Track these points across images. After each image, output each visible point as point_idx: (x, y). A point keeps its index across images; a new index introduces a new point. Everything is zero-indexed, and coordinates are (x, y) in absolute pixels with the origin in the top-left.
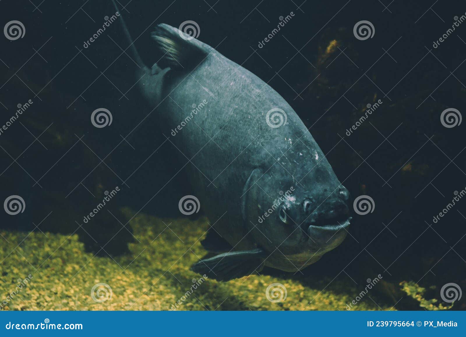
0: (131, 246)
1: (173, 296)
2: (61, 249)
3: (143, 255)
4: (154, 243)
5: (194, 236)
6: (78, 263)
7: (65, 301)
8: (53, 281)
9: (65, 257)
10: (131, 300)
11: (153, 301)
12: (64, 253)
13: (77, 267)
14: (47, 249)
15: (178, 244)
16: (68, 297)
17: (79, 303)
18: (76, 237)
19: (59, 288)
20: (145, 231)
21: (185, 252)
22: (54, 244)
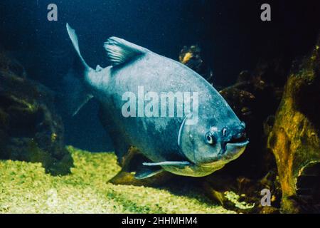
0: (72, 169)
1: (95, 200)
2: (31, 172)
3: (79, 175)
4: (86, 168)
5: (109, 163)
6: (41, 180)
7: (33, 203)
8: (26, 191)
9: (33, 177)
10: (70, 203)
11: (83, 203)
12: (33, 174)
13: (40, 183)
14: (23, 172)
15: (100, 168)
16: (35, 201)
17: (41, 205)
18: (40, 164)
19: (30, 195)
20: (81, 160)
21: (104, 173)
22: (27, 169)
